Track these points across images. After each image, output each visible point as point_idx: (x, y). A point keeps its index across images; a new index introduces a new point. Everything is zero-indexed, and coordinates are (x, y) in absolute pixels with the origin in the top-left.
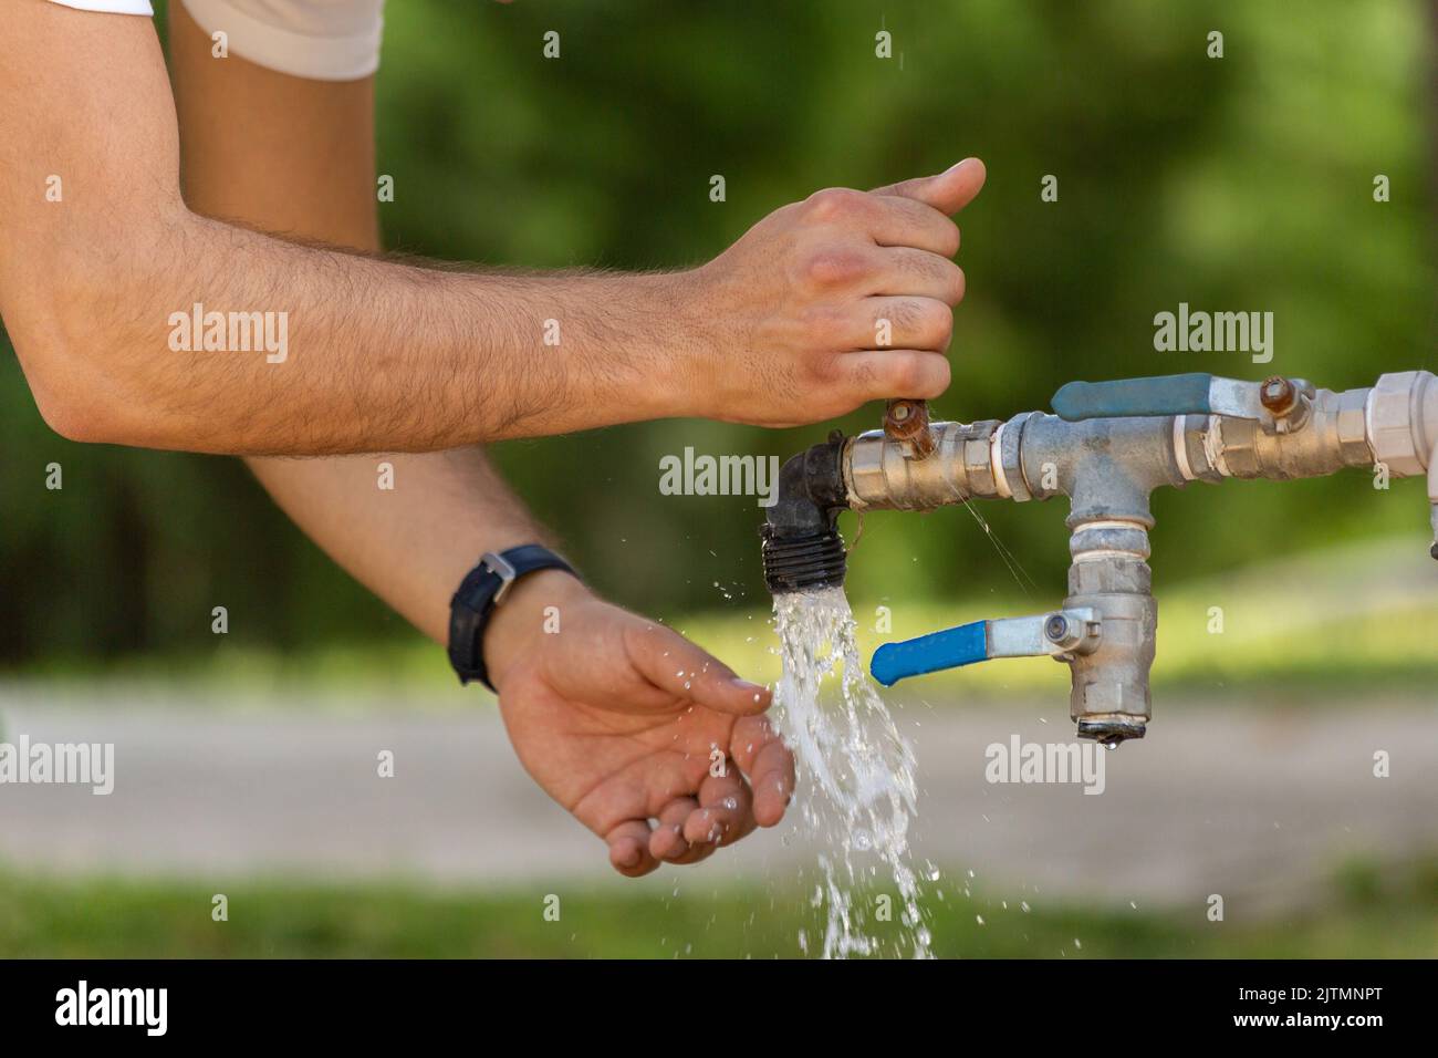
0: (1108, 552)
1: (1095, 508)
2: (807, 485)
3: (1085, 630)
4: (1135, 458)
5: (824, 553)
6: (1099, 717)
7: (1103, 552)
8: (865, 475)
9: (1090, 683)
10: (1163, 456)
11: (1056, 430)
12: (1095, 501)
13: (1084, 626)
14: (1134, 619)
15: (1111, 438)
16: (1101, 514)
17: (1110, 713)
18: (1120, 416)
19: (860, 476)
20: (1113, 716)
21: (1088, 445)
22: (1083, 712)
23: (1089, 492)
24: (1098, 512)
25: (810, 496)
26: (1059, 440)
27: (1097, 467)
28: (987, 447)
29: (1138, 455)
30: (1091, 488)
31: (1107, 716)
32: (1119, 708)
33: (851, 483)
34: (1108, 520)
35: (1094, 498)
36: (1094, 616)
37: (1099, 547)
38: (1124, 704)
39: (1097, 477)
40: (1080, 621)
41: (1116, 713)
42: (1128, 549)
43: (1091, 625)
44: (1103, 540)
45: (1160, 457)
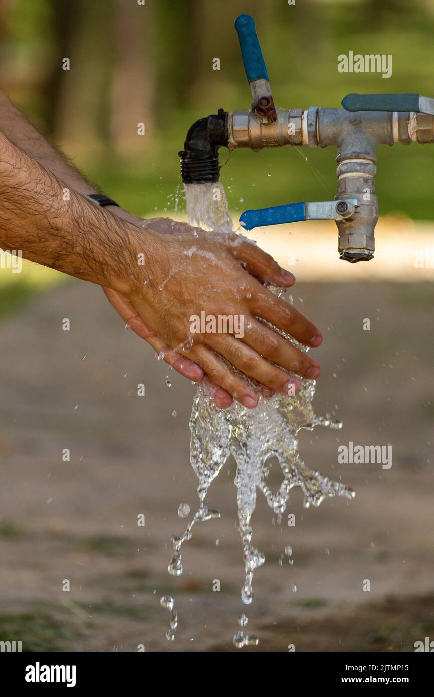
0: (360, 174)
1: (354, 153)
2: (208, 134)
3: (354, 209)
4: (374, 131)
5: (211, 166)
6: (355, 250)
7: (358, 174)
8: (239, 131)
9: (351, 234)
10: (388, 131)
11: (334, 115)
12: (354, 149)
13: (354, 207)
14: (372, 206)
15: (363, 121)
16: (358, 156)
17: (361, 249)
18: (366, 110)
19: (236, 131)
20: (362, 250)
21: (351, 123)
22: (347, 247)
23: (352, 145)
24: (356, 155)
25: (209, 139)
26: (336, 120)
27: (356, 134)
28: (300, 121)
29: (375, 130)
30: (352, 144)
31: (359, 250)
32: (365, 246)
33: (231, 134)
34: (360, 159)
35: (354, 148)
36: (358, 203)
37: (357, 171)
38: (367, 245)
39: (355, 138)
40: (352, 205)
41: (363, 249)
42: (369, 173)
43: (357, 207)
44: (359, 168)
45: (386, 131)
